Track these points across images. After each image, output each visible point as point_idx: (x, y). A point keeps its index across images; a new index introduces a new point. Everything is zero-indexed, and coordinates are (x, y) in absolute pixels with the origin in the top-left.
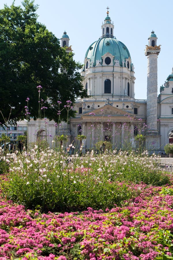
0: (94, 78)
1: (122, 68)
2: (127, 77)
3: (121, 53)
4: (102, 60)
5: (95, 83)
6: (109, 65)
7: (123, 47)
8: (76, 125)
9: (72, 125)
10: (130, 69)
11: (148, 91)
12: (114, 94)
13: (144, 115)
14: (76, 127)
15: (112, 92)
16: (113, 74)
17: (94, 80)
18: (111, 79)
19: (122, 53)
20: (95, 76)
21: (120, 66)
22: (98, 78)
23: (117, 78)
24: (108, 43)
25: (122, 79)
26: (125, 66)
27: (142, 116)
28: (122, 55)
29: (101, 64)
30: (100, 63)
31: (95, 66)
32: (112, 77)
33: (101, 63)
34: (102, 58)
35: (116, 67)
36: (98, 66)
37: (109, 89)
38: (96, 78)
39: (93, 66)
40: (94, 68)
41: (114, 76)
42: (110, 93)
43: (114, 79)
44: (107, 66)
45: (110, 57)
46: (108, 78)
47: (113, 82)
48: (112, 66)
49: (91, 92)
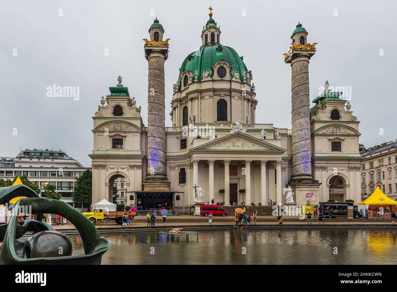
0: (199, 99)
1: (242, 85)
4: (213, 71)
5: (201, 105)
6: (223, 79)
12: (232, 122)
14: (176, 171)
15: (229, 119)
16: (231, 92)
17: (199, 101)
18: (227, 99)
20: (201, 94)
21: (240, 81)
22: (207, 97)
23: (237, 98)
24: (220, 48)
25: (243, 101)
29: (211, 77)
30: (208, 75)
31: (200, 80)
32: (229, 96)
34: (212, 68)
35: (234, 81)
36: (207, 79)
37: (224, 114)
38: (202, 98)
39: (198, 80)
40: (199, 84)
41: (232, 95)
42: (226, 120)
43: (232, 100)
44: (221, 80)
45: (225, 66)
46: (222, 98)
47: (230, 105)
48: (228, 80)
49: (195, 119)
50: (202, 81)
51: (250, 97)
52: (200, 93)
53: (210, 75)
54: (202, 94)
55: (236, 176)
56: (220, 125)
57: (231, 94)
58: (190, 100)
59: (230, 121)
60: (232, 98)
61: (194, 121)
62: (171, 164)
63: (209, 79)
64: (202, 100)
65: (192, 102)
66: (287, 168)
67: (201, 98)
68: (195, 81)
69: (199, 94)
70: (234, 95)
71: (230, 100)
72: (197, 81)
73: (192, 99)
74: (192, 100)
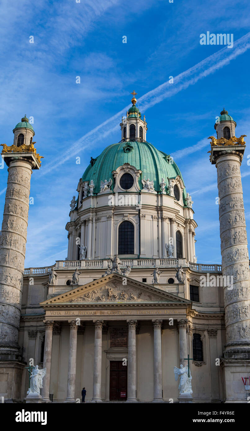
0: (94, 221)
1: (159, 197)
2: (172, 216)
3: (158, 167)
4: (114, 180)
6: (128, 190)
7: (164, 158)
8: (36, 333)
9: (26, 333)
10: (181, 202)
11: (222, 242)
12: (141, 256)
13: (218, 304)
14: (38, 339)
15: (136, 251)
16: (139, 210)
17: (94, 224)
18: (133, 219)
19: (160, 167)
20: (96, 215)
21: (156, 193)
22: (103, 219)
23: (148, 217)
24: (128, 146)
25: (160, 222)
26: (168, 195)
27: (212, 307)
28: (161, 170)
29: (111, 189)
30: (108, 186)
31: (97, 194)
32: (137, 216)
33: (112, 186)
34: (113, 176)
35: (145, 193)
36: (106, 192)
37: (129, 243)
38: (98, 220)
39: (94, 194)
40: (95, 199)
41: (141, 215)
42: (132, 253)
43: (141, 220)
44: (124, 193)
45: (131, 172)
46: (126, 219)
47: (138, 228)
48: (135, 192)
49: (86, 253)
50: (98, 194)
51: (174, 215)
52: (96, 212)
53: (110, 186)
54: (98, 213)
55: (125, 348)
56: (103, 262)
57: (139, 213)
58: (82, 223)
59: (138, 254)
60: (141, 218)
61: (86, 256)
62: (30, 328)
63: (109, 191)
64: (97, 223)
65: (85, 226)
66: (219, 332)
67: (96, 221)
68: (89, 195)
69: (94, 214)
70: (144, 213)
71: (138, 221)
72: (92, 195)
73: (85, 222)
74: (85, 224)
